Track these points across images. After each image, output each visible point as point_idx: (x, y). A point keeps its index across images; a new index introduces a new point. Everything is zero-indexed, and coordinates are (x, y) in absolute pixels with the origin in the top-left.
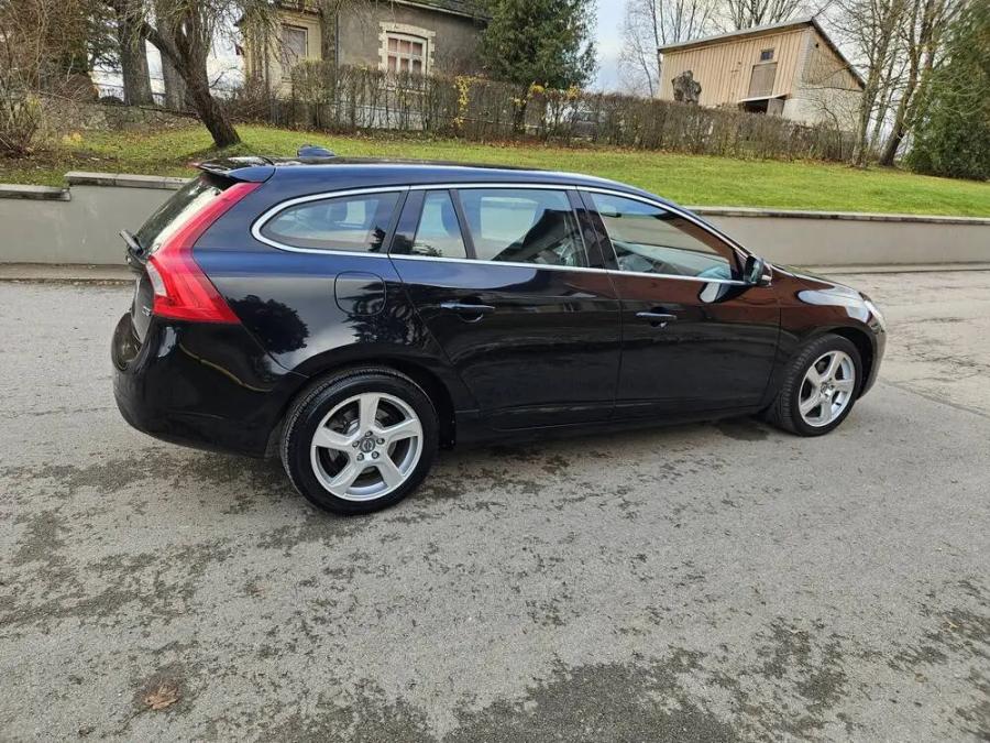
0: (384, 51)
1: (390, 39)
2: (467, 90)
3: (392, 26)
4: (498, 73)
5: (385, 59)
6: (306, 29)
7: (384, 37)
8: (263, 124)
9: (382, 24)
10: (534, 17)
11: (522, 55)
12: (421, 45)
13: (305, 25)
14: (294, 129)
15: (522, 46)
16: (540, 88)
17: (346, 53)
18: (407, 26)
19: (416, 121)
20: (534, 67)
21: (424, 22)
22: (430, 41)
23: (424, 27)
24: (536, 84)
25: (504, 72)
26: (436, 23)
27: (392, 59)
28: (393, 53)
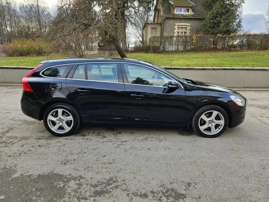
0: (176, 31)
1: (178, 27)
2: (196, 38)
3: (179, 24)
4: (207, 32)
5: (176, 33)
6: (157, 28)
7: (176, 27)
8: (141, 52)
9: (176, 24)
10: (220, 15)
11: (215, 26)
12: (187, 27)
13: (156, 27)
14: (149, 53)
15: (215, 24)
16: (220, 35)
17: (166, 32)
18: (183, 23)
19: (181, 48)
20: (219, 29)
21: (188, 21)
22: (189, 26)
23: (188, 23)
24: (219, 34)
25: (209, 32)
26: (191, 21)
27: (178, 32)
28: (178, 31)
